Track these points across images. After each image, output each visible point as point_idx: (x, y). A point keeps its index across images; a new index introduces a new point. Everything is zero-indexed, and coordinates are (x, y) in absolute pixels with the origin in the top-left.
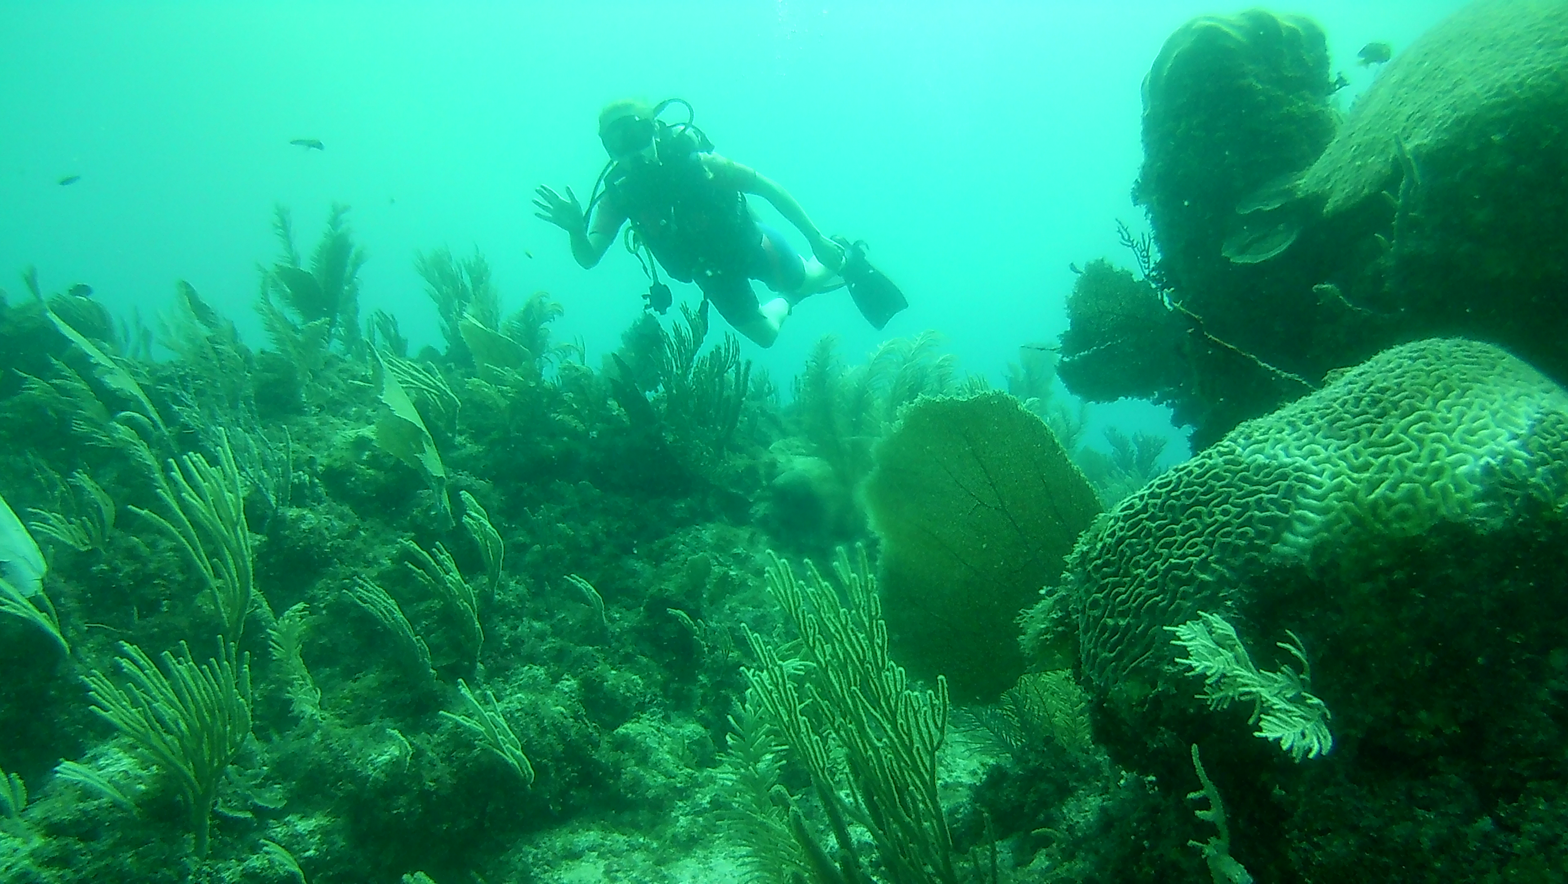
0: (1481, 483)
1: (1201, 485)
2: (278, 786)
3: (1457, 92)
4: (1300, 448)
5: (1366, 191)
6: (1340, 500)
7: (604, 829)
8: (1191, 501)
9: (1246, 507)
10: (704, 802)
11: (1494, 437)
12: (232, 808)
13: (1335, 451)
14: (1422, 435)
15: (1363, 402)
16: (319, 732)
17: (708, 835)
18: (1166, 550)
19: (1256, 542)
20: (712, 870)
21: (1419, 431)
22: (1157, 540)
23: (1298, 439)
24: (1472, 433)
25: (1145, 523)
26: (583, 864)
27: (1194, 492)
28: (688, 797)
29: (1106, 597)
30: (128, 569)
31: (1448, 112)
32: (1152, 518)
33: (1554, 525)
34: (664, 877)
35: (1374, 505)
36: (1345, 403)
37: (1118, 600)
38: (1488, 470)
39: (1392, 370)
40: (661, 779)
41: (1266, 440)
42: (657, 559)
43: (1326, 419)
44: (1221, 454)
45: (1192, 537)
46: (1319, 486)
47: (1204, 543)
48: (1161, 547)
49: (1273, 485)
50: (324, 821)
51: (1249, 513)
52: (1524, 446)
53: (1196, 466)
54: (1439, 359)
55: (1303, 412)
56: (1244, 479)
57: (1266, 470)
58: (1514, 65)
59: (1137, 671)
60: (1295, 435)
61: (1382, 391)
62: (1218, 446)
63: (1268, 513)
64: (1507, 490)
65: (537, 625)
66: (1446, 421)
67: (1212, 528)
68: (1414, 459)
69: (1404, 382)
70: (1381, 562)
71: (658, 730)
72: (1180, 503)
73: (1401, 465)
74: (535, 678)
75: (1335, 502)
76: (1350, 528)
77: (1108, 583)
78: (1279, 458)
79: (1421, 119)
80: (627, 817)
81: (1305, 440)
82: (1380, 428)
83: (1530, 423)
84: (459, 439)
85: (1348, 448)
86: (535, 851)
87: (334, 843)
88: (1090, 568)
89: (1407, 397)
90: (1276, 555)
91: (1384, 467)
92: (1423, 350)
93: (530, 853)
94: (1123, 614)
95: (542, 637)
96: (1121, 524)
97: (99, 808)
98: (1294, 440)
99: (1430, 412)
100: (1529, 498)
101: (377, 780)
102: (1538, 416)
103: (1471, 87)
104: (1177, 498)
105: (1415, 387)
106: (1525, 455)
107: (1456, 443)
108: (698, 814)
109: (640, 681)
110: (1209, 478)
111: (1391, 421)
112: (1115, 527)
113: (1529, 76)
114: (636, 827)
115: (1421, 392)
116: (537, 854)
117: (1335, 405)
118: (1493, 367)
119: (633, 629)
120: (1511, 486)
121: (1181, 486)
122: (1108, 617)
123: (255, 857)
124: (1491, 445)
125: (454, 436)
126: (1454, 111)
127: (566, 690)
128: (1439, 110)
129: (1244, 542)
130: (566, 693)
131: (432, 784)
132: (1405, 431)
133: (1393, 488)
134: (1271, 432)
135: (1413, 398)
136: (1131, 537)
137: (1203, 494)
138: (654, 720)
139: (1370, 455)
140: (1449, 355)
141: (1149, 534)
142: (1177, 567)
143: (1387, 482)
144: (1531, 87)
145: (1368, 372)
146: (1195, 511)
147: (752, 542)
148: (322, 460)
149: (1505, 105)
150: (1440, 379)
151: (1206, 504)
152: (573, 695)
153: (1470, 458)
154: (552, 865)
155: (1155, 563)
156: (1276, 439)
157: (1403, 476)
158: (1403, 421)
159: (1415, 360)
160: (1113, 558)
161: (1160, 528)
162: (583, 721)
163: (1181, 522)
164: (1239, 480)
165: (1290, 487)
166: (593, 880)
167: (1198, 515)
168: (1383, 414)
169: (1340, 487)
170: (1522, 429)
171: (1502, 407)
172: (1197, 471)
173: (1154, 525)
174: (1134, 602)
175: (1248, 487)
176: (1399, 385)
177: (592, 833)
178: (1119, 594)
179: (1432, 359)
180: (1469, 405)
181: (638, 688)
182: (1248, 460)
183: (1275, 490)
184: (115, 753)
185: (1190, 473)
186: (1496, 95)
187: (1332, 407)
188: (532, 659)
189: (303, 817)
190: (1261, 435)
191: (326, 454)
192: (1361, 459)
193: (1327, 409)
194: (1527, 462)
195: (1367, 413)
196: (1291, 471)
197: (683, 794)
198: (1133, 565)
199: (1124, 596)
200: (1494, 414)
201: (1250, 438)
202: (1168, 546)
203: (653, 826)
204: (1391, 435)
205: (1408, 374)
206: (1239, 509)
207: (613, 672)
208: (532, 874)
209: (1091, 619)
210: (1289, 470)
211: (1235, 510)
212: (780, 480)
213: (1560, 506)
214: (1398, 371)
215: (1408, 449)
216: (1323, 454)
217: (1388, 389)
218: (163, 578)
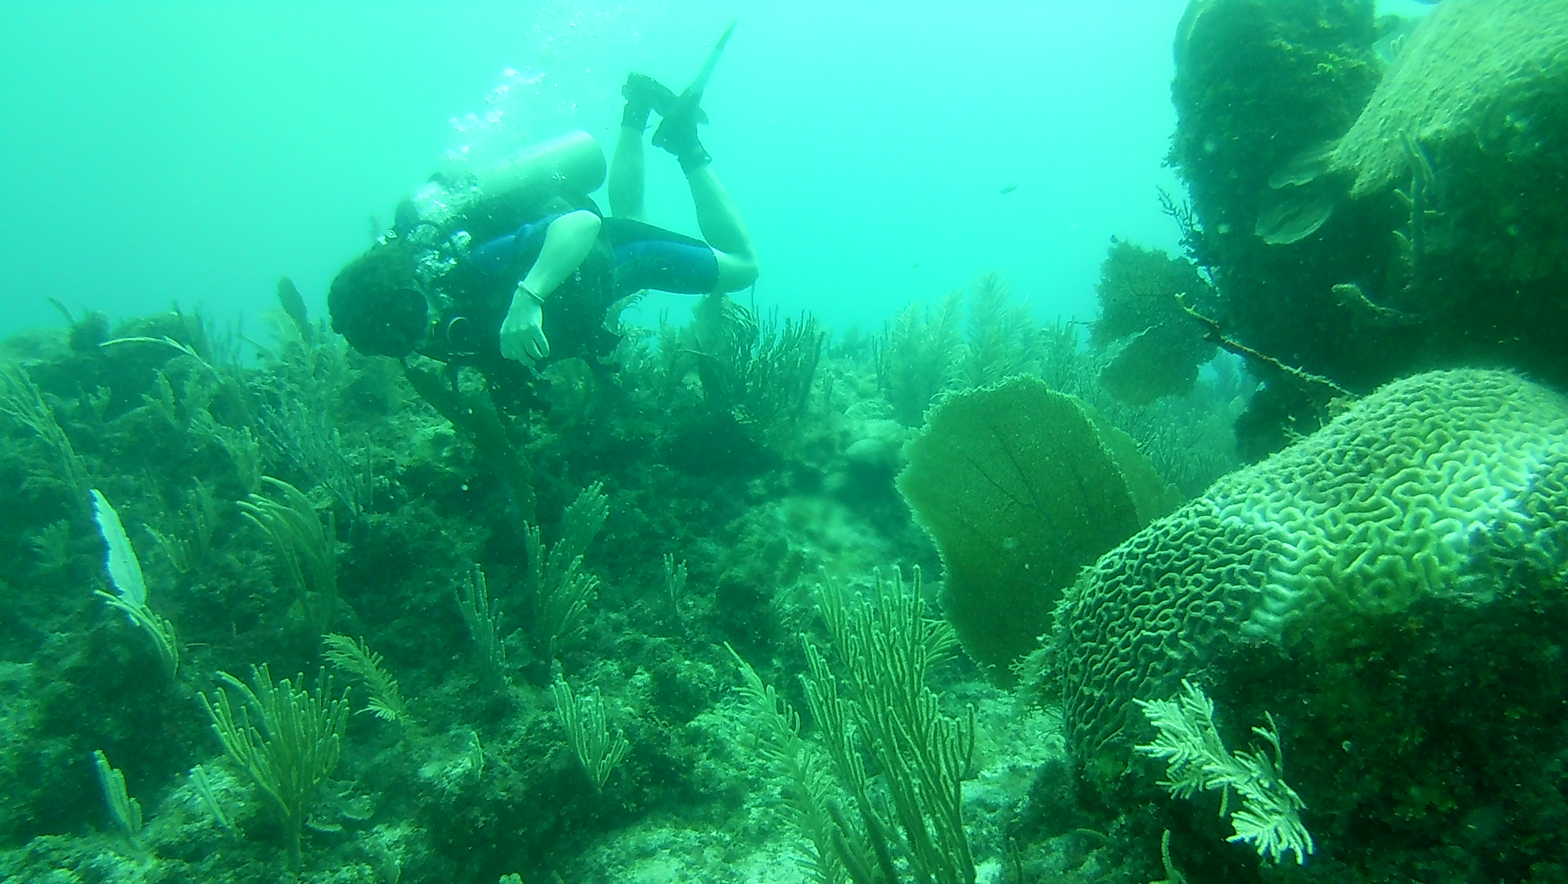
0: (1469, 552)
1: (1177, 548)
2: (365, 797)
3: (1481, 67)
4: (1277, 511)
5: (1390, 175)
6: (1313, 574)
7: (677, 826)
8: (1166, 566)
9: (1217, 578)
10: (775, 793)
11: (1487, 498)
12: (324, 823)
13: (1313, 516)
14: (1406, 498)
15: (1347, 458)
16: (402, 742)
17: (779, 827)
18: (1139, 619)
19: (1226, 618)
20: (780, 864)
21: (1404, 493)
22: (1132, 606)
23: (1277, 500)
24: (1463, 493)
25: (1123, 586)
26: (656, 862)
27: (1168, 557)
28: (759, 789)
29: (1085, 662)
30: (223, 587)
31: (1470, 92)
32: (1128, 581)
33: (1553, 594)
34: (732, 875)
35: (1350, 579)
36: (1329, 456)
37: (1094, 668)
38: (1478, 538)
39: (1383, 417)
40: (732, 772)
41: (1243, 501)
42: (730, 540)
43: (1306, 476)
44: (1198, 514)
45: (1164, 607)
46: (1293, 557)
47: (1176, 615)
48: (1136, 616)
49: (1245, 554)
50: (408, 831)
51: (1220, 585)
52: (1522, 507)
53: (1173, 526)
54: (1436, 400)
55: (1284, 467)
56: (1219, 545)
57: (1241, 536)
58: (1542, 36)
59: (1110, 747)
60: (1275, 494)
61: (1368, 443)
62: (1196, 503)
63: (1238, 587)
64: (1498, 559)
65: (613, 616)
66: (1435, 479)
67: (1183, 600)
68: (1396, 527)
69: (1394, 431)
70: (1356, 642)
71: (732, 719)
72: (1155, 567)
73: (1382, 534)
74: (609, 674)
75: (1309, 577)
76: (1323, 605)
77: (1086, 648)
78: (1256, 522)
79: (1444, 98)
80: (700, 811)
81: (1283, 502)
82: (1362, 489)
83: (1531, 476)
84: (534, 429)
85: (1327, 513)
86: (609, 851)
87: (416, 853)
88: (1072, 627)
89: (1392, 452)
90: (1245, 634)
91: (1363, 537)
92: (1420, 389)
93: (604, 854)
94: (1099, 685)
95: (618, 628)
96: (1100, 583)
97: (201, 830)
98: (1272, 502)
99: (1418, 470)
100: (1522, 568)
101: (451, 793)
102: (1543, 466)
103: (1495, 63)
104: (1153, 561)
105: (1405, 439)
106: (1522, 517)
107: (1442, 506)
108: (769, 805)
109: (712, 670)
110: (1184, 542)
111: (1375, 480)
112: (1095, 587)
113: (1558, 51)
114: (709, 819)
115: (1410, 444)
116: (610, 854)
117: (1318, 460)
118: (1498, 406)
119: (705, 617)
120: (1504, 556)
121: (1157, 548)
122: (1085, 685)
123: (346, 868)
124: (1484, 508)
125: (528, 426)
126: (1477, 91)
127: (639, 684)
128: (1461, 90)
129: (1213, 618)
130: (639, 688)
131: (503, 793)
132: (1389, 493)
133: (1371, 560)
134: (1249, 490)
135: (1401, 452)
136: (1109, 600)
137: (1177, 559)
138: (728, 709)
139: (1349, 522)
140: (1449, 395)
141: (1124, 600)
142: (1147, 639)
143: (1366, 552)
144: (1560, 64)
145: (1356, 420)
146: (1168, 579)
147: (825, 517)
148: (403, 461)
149: (1530, 86)
150: (1434, 426)
151: (1180, 570)
152: (646, 689)
153: (1458, 524)
154: (626, 864)
155: (1128, 633)
156: (1253, 499)
157: (1383, 546)
158: (1387, 481)
159: (1407, 402)
160: (1092, 621)
161: (1135, 593)
162: (653, 720)
163: (1155, 589)
164: (1214, 546)
165: (1263, 557)
166: (665, 879)
167: (1170, 582)
168: (1368, 471)
169: (1314, 559)
170: (1522, 485)
171: (1500, 460)
172: (1174, 532)
173: (1130, 589)
174: (1108, 673)
175: (1222, 555)
176: (1388, 435)
177: (664, 830)
178: (1095, 662)
179: (1427, 401)
180: (1463, 460)
181: (711, 678)
182: (1224, 523)
183: (1247, 561)
184: (217, 772)
185: (1167, 533)
186: (1519, 75)
187: (1313, 463)
188: (608, 654)
189: (389, 826)
190: (1239, 493)
191: (407, 453)
192: (1339, 526)
193: (1309, 464)
194: (1524, 525)
195: (1351, 471)
196: (1266, 539)
197: (755, 785)
198: (1110, 631)
199: (1099, 665)
200: (1490, 469)
201: (1228, 497)
202: (1139, 614)
203: (727, 817)
204: (1373, 498)
205: (1398, 422)
206: (1210, 580)
207: (687, 662)
208: (607, 874)
209: (1071, 685)
210: (1263, 537)
211: (1206, 581)
212: (853, 449)
213: (1562, 573)
214: (1389, 418)
215: (1390, 514)
216: (1301, 518)
217: (1376, 441)
218: (258, 592)
